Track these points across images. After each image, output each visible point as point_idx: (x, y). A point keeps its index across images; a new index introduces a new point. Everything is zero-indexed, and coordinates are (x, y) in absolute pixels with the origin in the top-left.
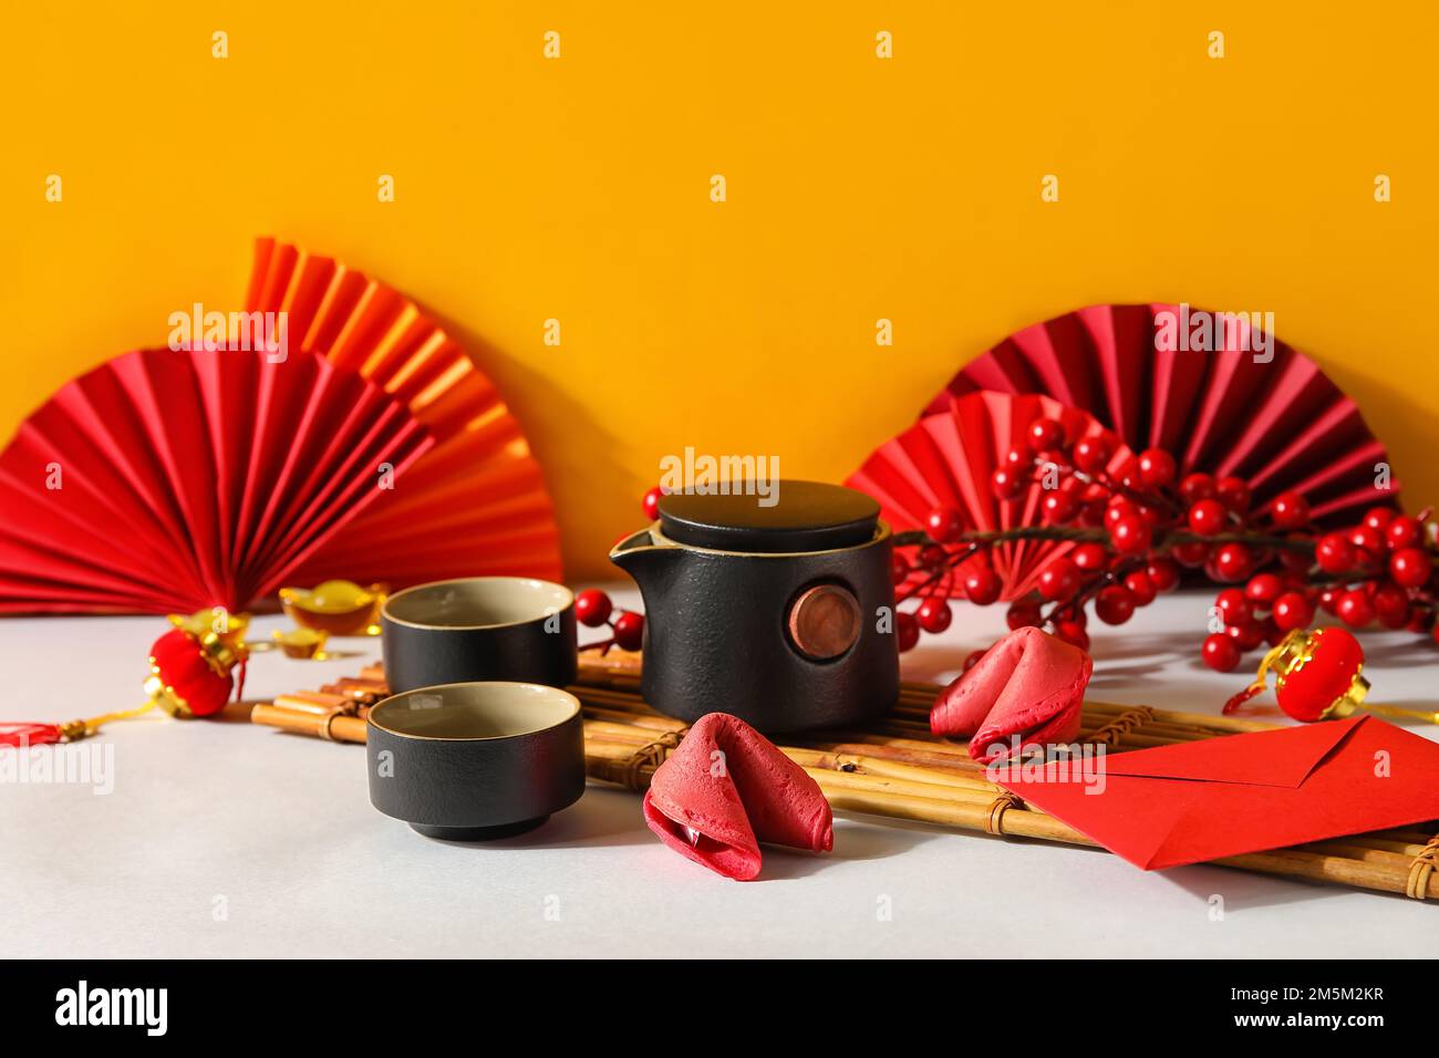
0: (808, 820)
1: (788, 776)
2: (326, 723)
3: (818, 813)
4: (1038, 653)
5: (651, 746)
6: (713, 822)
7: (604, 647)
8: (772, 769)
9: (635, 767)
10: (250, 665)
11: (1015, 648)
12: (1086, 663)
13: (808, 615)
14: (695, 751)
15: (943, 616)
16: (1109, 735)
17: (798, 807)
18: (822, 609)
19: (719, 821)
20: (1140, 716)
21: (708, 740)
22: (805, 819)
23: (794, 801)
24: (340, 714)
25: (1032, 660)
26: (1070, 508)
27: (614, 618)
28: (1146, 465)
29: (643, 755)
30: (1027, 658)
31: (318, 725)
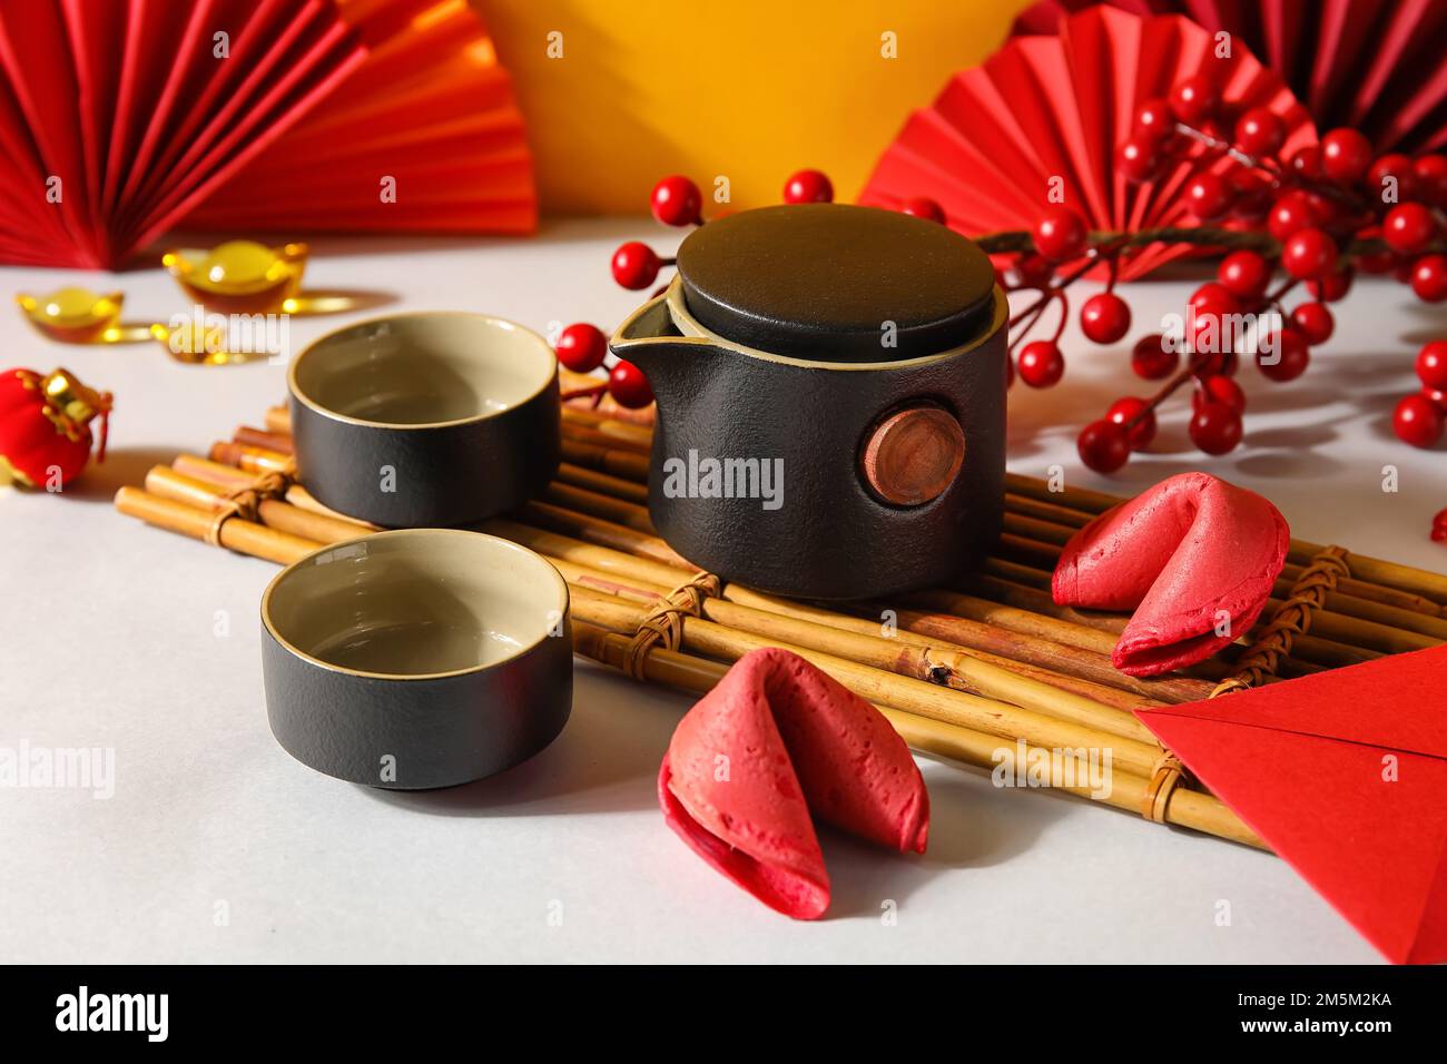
0: (897, 811)
1: (867, 745)
2: (216, 527)
3: (910, 802)
4: (1218, 521)
5: (664, 614)
6: (762, 836)
7: (597, 393)
8: (845, 735)
9: (642, 652)
10: (113, 419)
11: (1180, 502)
12: (1281, 531)
13: (891, 450)
14: (736, 716)
15: (1052, 366)
16: (1296, 615)
17: (881, 794)
18: (912, 439)
19: (770, 834)
20: (1334, 571)
21: (755, 699)
22: (891, 811)
23: (876, 783)
24: (235, 515)
25: (1208, 533)
26: (1221, 200)
27: (611, 360)
28: (1333, 150)
29: (653, 631)
30: (1201, 527)
31: (203, 528)
